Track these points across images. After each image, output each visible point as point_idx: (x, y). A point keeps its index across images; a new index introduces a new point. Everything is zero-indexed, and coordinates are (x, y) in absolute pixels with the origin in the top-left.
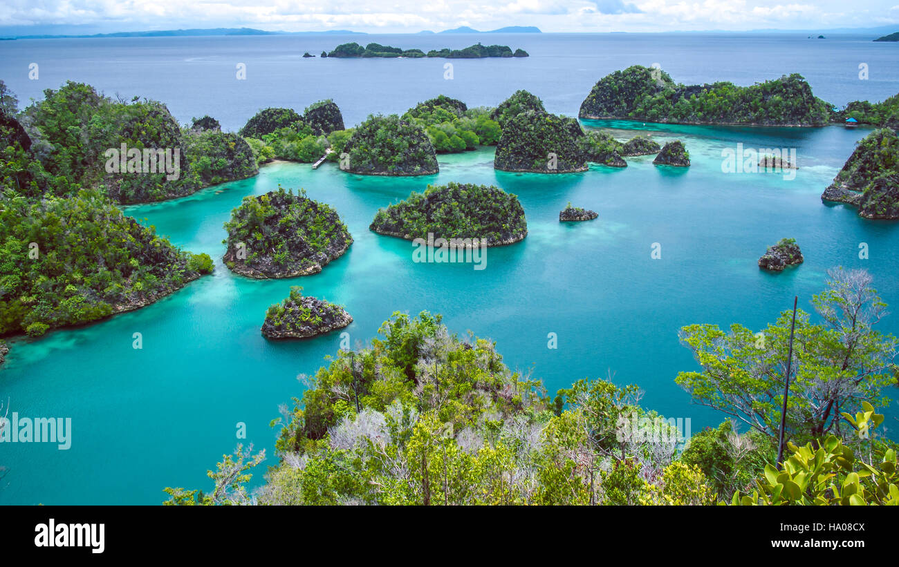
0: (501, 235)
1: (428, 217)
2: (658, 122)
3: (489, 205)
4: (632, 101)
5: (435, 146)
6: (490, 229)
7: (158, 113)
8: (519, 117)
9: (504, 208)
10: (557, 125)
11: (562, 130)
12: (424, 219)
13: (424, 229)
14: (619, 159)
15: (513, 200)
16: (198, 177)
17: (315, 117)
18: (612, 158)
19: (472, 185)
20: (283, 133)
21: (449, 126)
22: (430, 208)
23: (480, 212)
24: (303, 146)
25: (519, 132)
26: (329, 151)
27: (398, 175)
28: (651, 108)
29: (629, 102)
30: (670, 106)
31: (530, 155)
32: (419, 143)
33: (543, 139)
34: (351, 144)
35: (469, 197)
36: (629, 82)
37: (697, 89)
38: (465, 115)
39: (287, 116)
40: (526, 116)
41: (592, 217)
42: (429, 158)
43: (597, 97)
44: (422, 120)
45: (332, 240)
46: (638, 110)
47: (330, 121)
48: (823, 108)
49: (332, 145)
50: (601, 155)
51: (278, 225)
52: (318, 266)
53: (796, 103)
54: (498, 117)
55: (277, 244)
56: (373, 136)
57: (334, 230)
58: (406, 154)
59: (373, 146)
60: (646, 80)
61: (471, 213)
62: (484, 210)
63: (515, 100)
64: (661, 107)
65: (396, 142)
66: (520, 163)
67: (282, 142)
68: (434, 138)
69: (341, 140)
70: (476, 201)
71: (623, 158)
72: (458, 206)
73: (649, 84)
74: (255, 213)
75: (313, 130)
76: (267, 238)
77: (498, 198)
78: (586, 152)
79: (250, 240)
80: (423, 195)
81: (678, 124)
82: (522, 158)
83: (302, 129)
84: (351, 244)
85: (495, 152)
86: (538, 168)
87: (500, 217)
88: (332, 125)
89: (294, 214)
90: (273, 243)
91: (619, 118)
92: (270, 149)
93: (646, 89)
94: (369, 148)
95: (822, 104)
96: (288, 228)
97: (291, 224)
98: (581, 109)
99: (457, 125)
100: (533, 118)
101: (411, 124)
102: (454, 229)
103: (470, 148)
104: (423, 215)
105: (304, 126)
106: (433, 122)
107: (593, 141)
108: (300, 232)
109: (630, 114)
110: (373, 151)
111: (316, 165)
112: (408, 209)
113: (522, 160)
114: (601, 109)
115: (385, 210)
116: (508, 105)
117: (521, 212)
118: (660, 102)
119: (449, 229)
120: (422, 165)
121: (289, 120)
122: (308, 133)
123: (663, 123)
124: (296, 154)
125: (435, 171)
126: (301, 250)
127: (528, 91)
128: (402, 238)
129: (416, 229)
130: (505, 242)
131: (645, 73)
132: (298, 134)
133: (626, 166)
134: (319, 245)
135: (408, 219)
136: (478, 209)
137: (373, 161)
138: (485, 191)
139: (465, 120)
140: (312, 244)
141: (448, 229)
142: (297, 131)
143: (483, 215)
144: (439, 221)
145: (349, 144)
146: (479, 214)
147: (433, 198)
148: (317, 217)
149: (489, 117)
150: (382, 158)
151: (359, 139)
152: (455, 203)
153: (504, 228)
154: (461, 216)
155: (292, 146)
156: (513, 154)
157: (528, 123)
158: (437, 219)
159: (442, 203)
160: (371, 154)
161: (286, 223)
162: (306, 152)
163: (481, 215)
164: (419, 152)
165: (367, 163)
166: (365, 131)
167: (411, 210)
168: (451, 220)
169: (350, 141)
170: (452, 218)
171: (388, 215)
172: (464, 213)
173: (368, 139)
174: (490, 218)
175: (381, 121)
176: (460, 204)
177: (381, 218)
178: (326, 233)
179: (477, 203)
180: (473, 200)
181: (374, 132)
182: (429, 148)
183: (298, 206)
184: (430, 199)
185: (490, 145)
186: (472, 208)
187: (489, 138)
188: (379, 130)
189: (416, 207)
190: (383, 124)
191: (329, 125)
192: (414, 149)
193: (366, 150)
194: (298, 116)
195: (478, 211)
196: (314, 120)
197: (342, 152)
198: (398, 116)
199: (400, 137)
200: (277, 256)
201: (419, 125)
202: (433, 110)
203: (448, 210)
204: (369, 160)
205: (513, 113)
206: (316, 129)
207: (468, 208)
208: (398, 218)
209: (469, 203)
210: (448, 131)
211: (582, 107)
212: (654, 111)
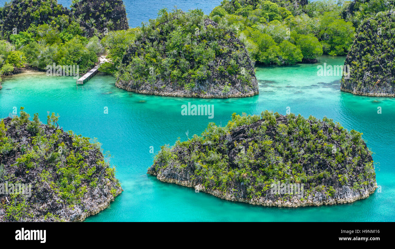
0: (336, 191)
1: (231, 160)
3: (320, 146)
5: (256, 56)
6: (319, 180)
8: (379, 17)
9: (342, 151)
12: (225, 163)
13: (224, 178)
15: (355, 140)
17: (87, 10)
19: (297, 116)
20: (40, 33)
21: (279, 27)
22: (233, 147)
23: (306, 156)
24: (66, 51)
25: (378, 40)
26: (103, 60)
27: (198, 97)
32: (230, 51)
34: (133, 51)
35: (290, 133)
38: (303, 12)
39: (46, 8)
40: (389, 15)
42: (245, 73)
44: (241, 17)
47: (108, 15)
49: (108, 51)
51: (16, 165)
54: (353, 14)
56: (165, 40)
57: (95, 174)
58: (210, 68)
59: (164, 53)
61: (293, 156)
62: (312, 152)
65: (196, 51)
66: (379, 84)
67: (38, 46)
69: (121, 45)
70: (300, 140)
72: (273, 146)
75: (82, 28)
77: (334, 135)
80: (225, 129)
82: (381, 77)
83: (66, 27)
84: (119, 195)
87: (334, 163)
88: (110, 23)
92: (20, 55)
94: (159, 57)
96: (28, 169)
97: (32, 164)
99: (291, 26)
101: (220, 24)
102: (267, 179)
103: (309, 60)
104: (223, 157)
105: (70, 22)
106: (255, 20)
110: (165, 61)
111: (83, 78)
112: (203, 148)
113: (382, 80)
117: (366, 158)
119: (260, 179)
120: (233, 83)
121: (50, 14)
122: (76, 33)
125: (252, 93)
126: (44, 200)
129: (212, 177)
130: (341, 201)
132: (61, 34)
134: (71, 195)
135: (202, 162)
136: (302, 151)
137: (163, 77)
138: (315, 125)
139: (303, 20)
140: (60, 194)
141: (258, 179)
142: (60, 29)
143: (310, 160)
144: (245, 167)
145: (130, 50)
146: (304, 159)
147: (239, 133)
148: (72, 155)
149: (340, 15)
150: (177, 72)
151: (145, 44)
152: (269, 142)
153: (341, 180)
154: (277, 160)
155: (51, 50)
156: (368, 71)
157: (391, 26)
158: (243, 164)
159: (250, 141)
160: (161, 66)
161: (27, 162)
162: (69, 61)
163: (306, 160)
164: (230, 64)
165: (155, 79)
166: (155, 32)
167: (207, 150)
168: (263, 166)
169: (132, 46)
170: (264, 162)
171: (175, 155)
172: (282, 156)
173: (158, 44)
174: (319, 165)
175: (178, 19)
176: (277, 143)
177: (164, 160)
178: (82, 178)
179: (302, 142)
180: (297, 139)
181: (167, 34)
182: (245, 60)
183: (46, 140)
184: (235, 134)
185: (339, 55)
186: (294, 150)
187: (338, 45)
188: (174, 32)
189: (214, 145)
190: (180, 23)
191: (106, 22)
192: (222, 61)
193: (154, 60)
194: (62, 8)
195: (303, 155)
196: (85, 14)
197: (121, 61)
198: (202, 11)
199: (203, 42)
200: (11, 209)
201: (232, 26)
202: (257, 3)
203: (258, 151)
204: (157, 74)
205: (374, 9)
206: (87, 28)
207: (288, 150)
208: (187, 160)
209: (290, 141)
210: (276, 34)
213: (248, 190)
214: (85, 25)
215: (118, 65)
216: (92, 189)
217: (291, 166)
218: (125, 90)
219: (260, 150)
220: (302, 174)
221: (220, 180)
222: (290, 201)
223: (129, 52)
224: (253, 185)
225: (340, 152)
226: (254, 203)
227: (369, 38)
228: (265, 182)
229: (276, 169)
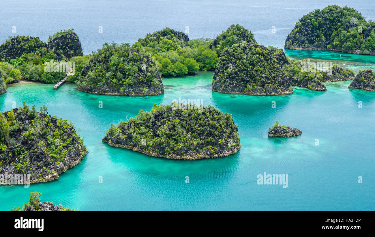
0: (217, 149)
1: (154, 132)
2: (351, 53)
3: (207, 123)
4: (330, 35)
5: (161, 71)
6: (208, 143)
8: (233, 47)
9: (220, 126)
10: (266, 55)
11: (271, 59)
12: (150, 134)
13: (150, 143)
14: (320, 84)
15: (228, 119)
17: (58, 44)
18: (313, 83)
20: (29, 58)
21: (174, 54)
22: (156, 124)
23: (199, 129)
25: (234, 60)
26: (69, 74)
27: (128, 96)
28: (346, 41)
30: (362, 40)
31: (243, 80)
32: (147, 68)
33: (254, 66)
34: (88, 68)
35: (190, 115)
36: (327, 19)
38: (187, 45)
39: (33, 43)
40: (239, 46)
41: (296, 134)
42: (156, 81)
43: (300, 32)
44: (151, 48)
45: (69, 152)
46: (335, 43)
47: (71, 48)
50: (304, 80)
51: (22, 138)
52: (56, 174)
54: (216, 46)
55: (19, 154)
56: (108, 61)
57: (71, 143)
58: (135, 78)
59: (107, 70)
60: (342, 18)
61: (192, 129)
62: (202, 127)
63: (230, 33)
64: (355, 40)
65: (127, 67)
66: (234, 87)
67: (28, 66)
68: (161, 65)
69: (80, 65)
71: (323, 83)
72: (180, 123)
73: (344, 21)
75: (55, 55)
76: (11, 149)
77: (215, 116)
78: (291, 78)
80: (150, 114)
81: (369, 55)
82: (236, 82)
83: (45, 55)
84: (86, 155)
85: (213, 77)
86: (249, 91)
87: (216, 133)
88: (72, 52)
90: (16, 154)
91: (319, 49)
92: (17, 71)
93: (342, 25)
94: (104, 72)
96: (30, 140)
97: (32, 137)
98: (287, 41)
99: (180, 53)
100: (245, 48)
101: (140, 52)
102: (176, 143)
103: (191, 73)
104: (149, 130)
105: (48, 51)
106: (159, 50)
107: (296, 69)
108: (41, 144)
109: (328, 46)
110: (107, 74)
111: (57, 85)
112: (136, 125)
113: (236, 84)
114: (304, 42)
115: (116, 125)
116: (225, 37)
117: (235, 129)
118: (354, 36)
119: (172, 143)
120: (149, 87)
121: (35, 47)
122: (52, 58)
123: (357, 54)
124: (40, 76)
125: (161, 93)
126: (41, 159)
127: (241, 25)
128: (131, 150)
130: (221, 155)
131: (341, 11)
132: (42, 59)
133: (325, 90)
134: (57, 156)
135: (137, 134)
136: (197, 126)
137: (107, 83)
138: (204, 110)
139: (187, 50)
140: (51, 155)
141: (171, 143)
142: (41, 56)
143: (202, 131)
144: (163, 136)
145: (87, 68)
146: (198, 130)
147: (159, 115)
148: (57, 131)
149: (208, 47)
150: (115, 81)
151: (95, 64)
152: (177, 121)
153: (220, 142)
154: (182, 132)
155: (36, 69)
156: (228, 79)
157: (241, 53)
158: (162, 134)
159: (166, 120)
160: (105, 77)
161: (29, 136)
162: (48, 75)
163: (200, 131)
164: (147, 76)
165: (102, 85)
166: (101, 57)
167: (139, 126)
168: (174, 135)
169: (87, 65)
170: (174, 133)
171: (119, 130)
172: (185, 129)
173: (103, 64)
174: (208, 134)
175: (115, 49)
176: (182, 121)
177: (113, 133)
178: (64, 145)
179: (197, 120)
180: (193, 118)
181: (108, 58)
182: (156, 73)
183: (40, 121)
184: (156, 116)
185: (209, 71)
186: (192, 125)
187: (208, 65)
188: (113, 56)
189: (144, 123)
190: (116, 52)
191: (69, 51)
192: (142, 73)
193: (101, 74)
194: (43, 43)
195: (198, 128)
196: (56, 47)
197: (80, 75)
198: (129, 44)
199: (131, 63)
200: (19, 165)
201: (147, 52)
202: (159, 40)
203: (171, 126)
204: (103, 82)
205: (228, 43)
206: (58, 54)
207: (189, 125)
208: (127, 132)
209: (190, 120)
210: (172, 58)
211: (288, 40)
212: (349, 43)
213: (165, 150)
214: (57, 54)
215: (79, 77)
217: (191, 135)
218: (84, 92)
219: (172, 126)
220: (197, 140)
221: (148, 144)
222: (191, 156)
223: (86, 69)
224: (168, 147)
225: (219, 126)
226: (169, 158)
227: (228, 60)
228: (176, 145)
229: (182, 137)
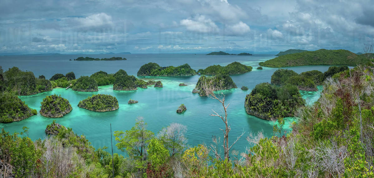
5: (98, 84)
6: (108, 106)
7: (31, 74)
9: (112, 101)
10: (129, 78)
11: (131, 79)
14: (145, 86)
15: (115, 98)
16: (38, 90)
17: (68, 76)
20: (60, 80)
21: (102, 79)
22: (93, 100)
24: (64, 83)
26: (71, 85)
27: (87, 91)
29: (149, 72)
30: (159, 72)
31: (122, 86)
32: (93, 83)
33: (125, 82)
34: (76, 83)
36: (149, 66)
37: (165, 68)
39: (61, 76)
40: (121, 76)
41: (137, 102)
42: (96, 87)
43: (141, 70)
44: (95, 77)
46: (152, 73)
47: (72, 77)
48: (193, 71)
49: (72, 83)
50: (141, 85)
51: (53, 104)
52: (62, 115)
53: (187, 70)
54: (115, 76)
55: (52, 108)
56: (82, 81)
59: (81, 84)
60: (153, 66)
61: (104, 102)
62: (107, 101)
66: (120, 88)
67: (59, 82)
68: (98, 82)
69: (74, 82)
74: (48, 100)
75: (67, 79)
76: (50, 107)
77: (111, 98)
78: (137, 85)
79: (46, 107)
80: (91, 97)
84: (72, 110)
85: (113, 85)
86: (124, 89)
87: (111, 103)
89: (57, 101)
92: (56, 84)
93: (153, 68)
95: (193, 70)
97: (56, 104)
99: (104, 78)
100: (123, 76)
101: (92, 78)
103: (107, 84)
104: (91, 102)
105: (65, 78)
106: (98, 78)
107: (139, 82)
109: (150, 74)
111: (67, 88)
112: (87, 101)
115: (82, 101)
116: (118, 73)
117: (117, 102)
118: (157, 71)
120: (94, 89)
123: (158, 76)
124: (62, 85)
125: (97, 90)
126: (58, 110)
128: (85, 108)
130: (112, 110)
131: (153, 64)
132: (64, 80)
133: (147, 88)
134: (63, 110)
135: (87, 103)
138: (107, 96)
139: (107, 77)
140: (61, 109)
141: (97, 106)
144: (95, 104)
147: (94, 98)
148: (63, 102)
149: (113, 76)
150: (84, 87)
151: (78, 82)
152: (99, 99)
153: (112, 106)
156: (118, 86)
157: (122, 78)
159: (96, 99)
160: (81, 86)
163: (106, 103)
165: (80, 88)
166: (80, 80)
170: (98, 103)
172: (102, 102)
173: (80, 82)
174: (108, 103)
175: (84, 78)
176: (101, 100)
177: (80, 103)
178: (65, 106)
182: (96, 84)
183: (59, 99)
185: (113, 83)
187: (112, 81)
189: (89, 100)
192: (92, 85)
197: (74, 85)
198: (88, 76)
199: (88, 82)
200: (52, 112)
201: (94, 79)
202: (98, 75)
203: (97, 101)
208: (84, 103)
209: (103, 99)
211: (138, 73)
212: (155, 73)
213: (95, 109)
216: (67, 109)
217: (103, 104)
220: (105, 105)
221: (90, 107)
227: (118, 80)
